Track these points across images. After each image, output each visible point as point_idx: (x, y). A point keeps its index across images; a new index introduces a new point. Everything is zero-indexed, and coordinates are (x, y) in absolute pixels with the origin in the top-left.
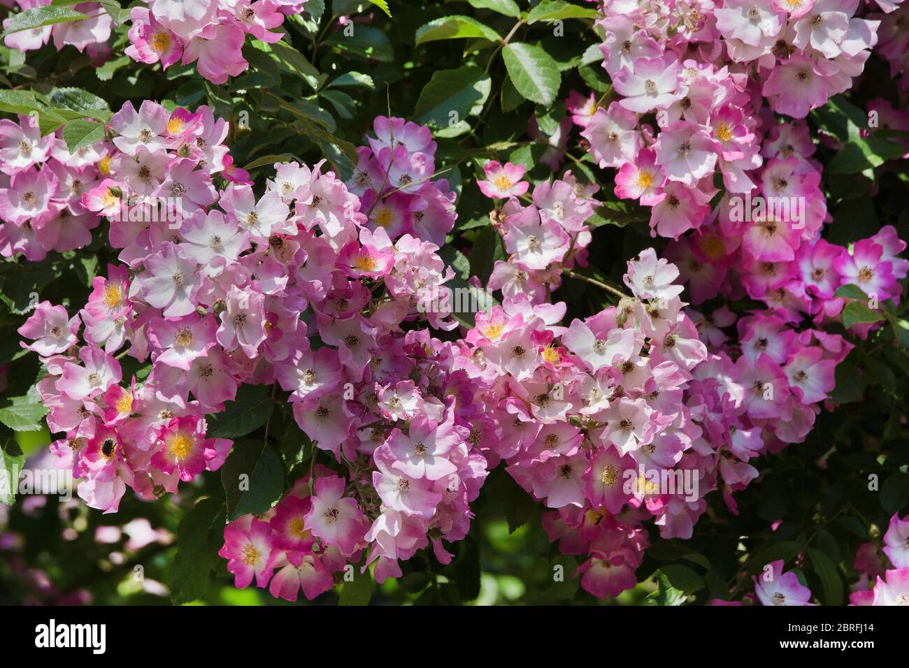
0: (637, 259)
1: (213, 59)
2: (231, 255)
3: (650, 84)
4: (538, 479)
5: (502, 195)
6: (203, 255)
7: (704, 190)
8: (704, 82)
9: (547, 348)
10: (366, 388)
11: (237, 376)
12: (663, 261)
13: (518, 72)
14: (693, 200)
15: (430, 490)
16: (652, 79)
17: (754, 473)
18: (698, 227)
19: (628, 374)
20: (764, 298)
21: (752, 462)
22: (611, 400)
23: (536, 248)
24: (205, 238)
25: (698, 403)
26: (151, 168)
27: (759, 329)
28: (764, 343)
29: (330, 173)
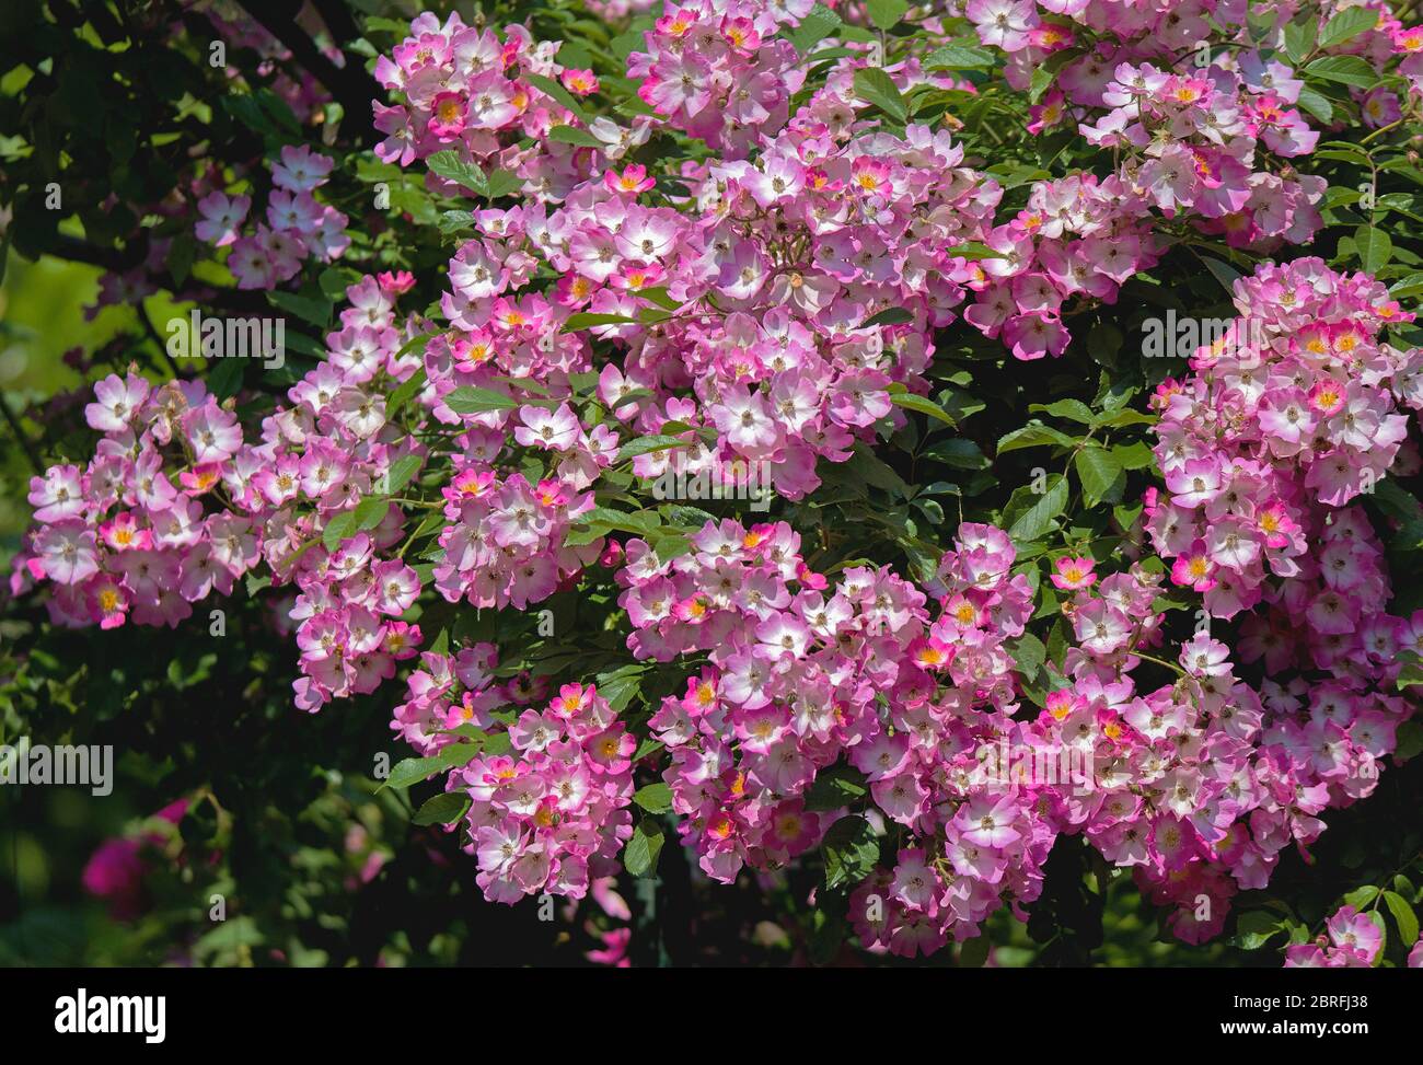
0: (1192, 640)
1: (788, 479)
2: (799, 650)
3: (1198, 482)
4: (1108, 844)
5: (1073, 586)
6: (775, 652)
7: (1255, 576)
8: (1247, 478)
9: (1109, 725)
10: (937, 769)
11: (815, 759)
12: (1216, 641)
13: (1089, 474)
14: (1243, 585)
15: (1000, 857)
16: (1201, 478)
17: (1323, 826)
18: (1250, 607)
19: (1185, 745)
20: (1331, 668)
21: (1321, 816)
22: (1165, 770)
23: (1101, 633)
24: (778, 638)
25: (1263, 766)
26: (732, 579)
27: (1326, 698)
28: (1331, 708)
29: (894, 575)
